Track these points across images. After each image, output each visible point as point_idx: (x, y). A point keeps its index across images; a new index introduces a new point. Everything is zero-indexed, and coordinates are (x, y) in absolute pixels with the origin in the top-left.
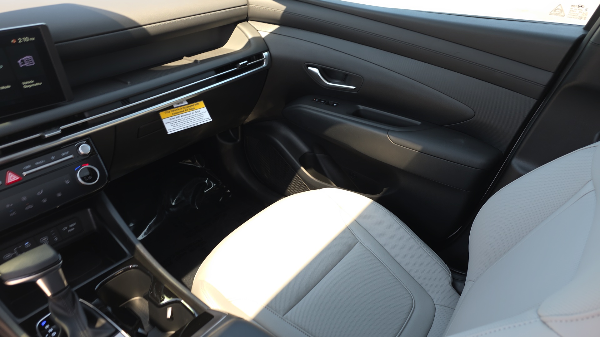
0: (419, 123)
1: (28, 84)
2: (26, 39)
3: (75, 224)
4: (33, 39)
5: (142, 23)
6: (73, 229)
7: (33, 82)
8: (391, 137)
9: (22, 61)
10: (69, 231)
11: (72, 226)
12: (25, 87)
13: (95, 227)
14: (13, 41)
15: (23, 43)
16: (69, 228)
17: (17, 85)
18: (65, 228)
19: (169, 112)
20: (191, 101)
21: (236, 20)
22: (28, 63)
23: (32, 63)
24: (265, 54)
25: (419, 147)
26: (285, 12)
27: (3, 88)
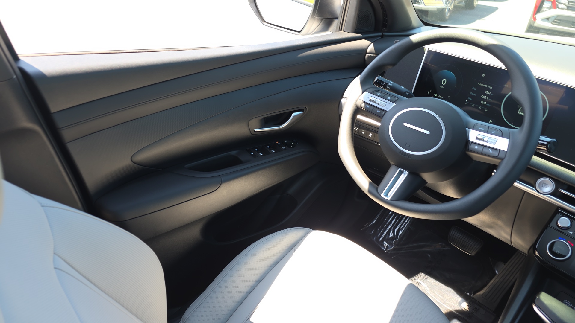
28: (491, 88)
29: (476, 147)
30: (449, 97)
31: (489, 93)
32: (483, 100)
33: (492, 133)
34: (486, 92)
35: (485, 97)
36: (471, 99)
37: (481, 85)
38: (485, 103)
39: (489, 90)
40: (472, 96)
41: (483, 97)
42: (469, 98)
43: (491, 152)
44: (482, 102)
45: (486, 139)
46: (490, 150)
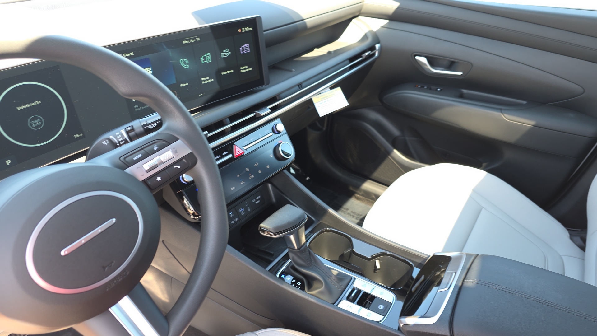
0: (525, 102)
1: (244, 69)
2: (247, 29)
3: (259, 197)
4: (251, 29)
5: (304, 18)
6: (259, 201)
7: (247, 67)
8: (506, 115)
9: (243, 48)
10: (256, 203)
11: (258, 198)
12: (242, 71)
13: (274, 200)
14: (239, 31)
15: (246, 32)
16: (257, 200)
17: (237, 70)
18: (254, 200)
19: (318, 97)
20: (332, 88)
21: (351, 16)
22: (246, 50)
23: (248, 51)
24: (377, 46)
25: (533, 123)
26: (398, 8)
27: (229, 72)
29: (159, 178)
33: (155, 149)
46: (175, 167)
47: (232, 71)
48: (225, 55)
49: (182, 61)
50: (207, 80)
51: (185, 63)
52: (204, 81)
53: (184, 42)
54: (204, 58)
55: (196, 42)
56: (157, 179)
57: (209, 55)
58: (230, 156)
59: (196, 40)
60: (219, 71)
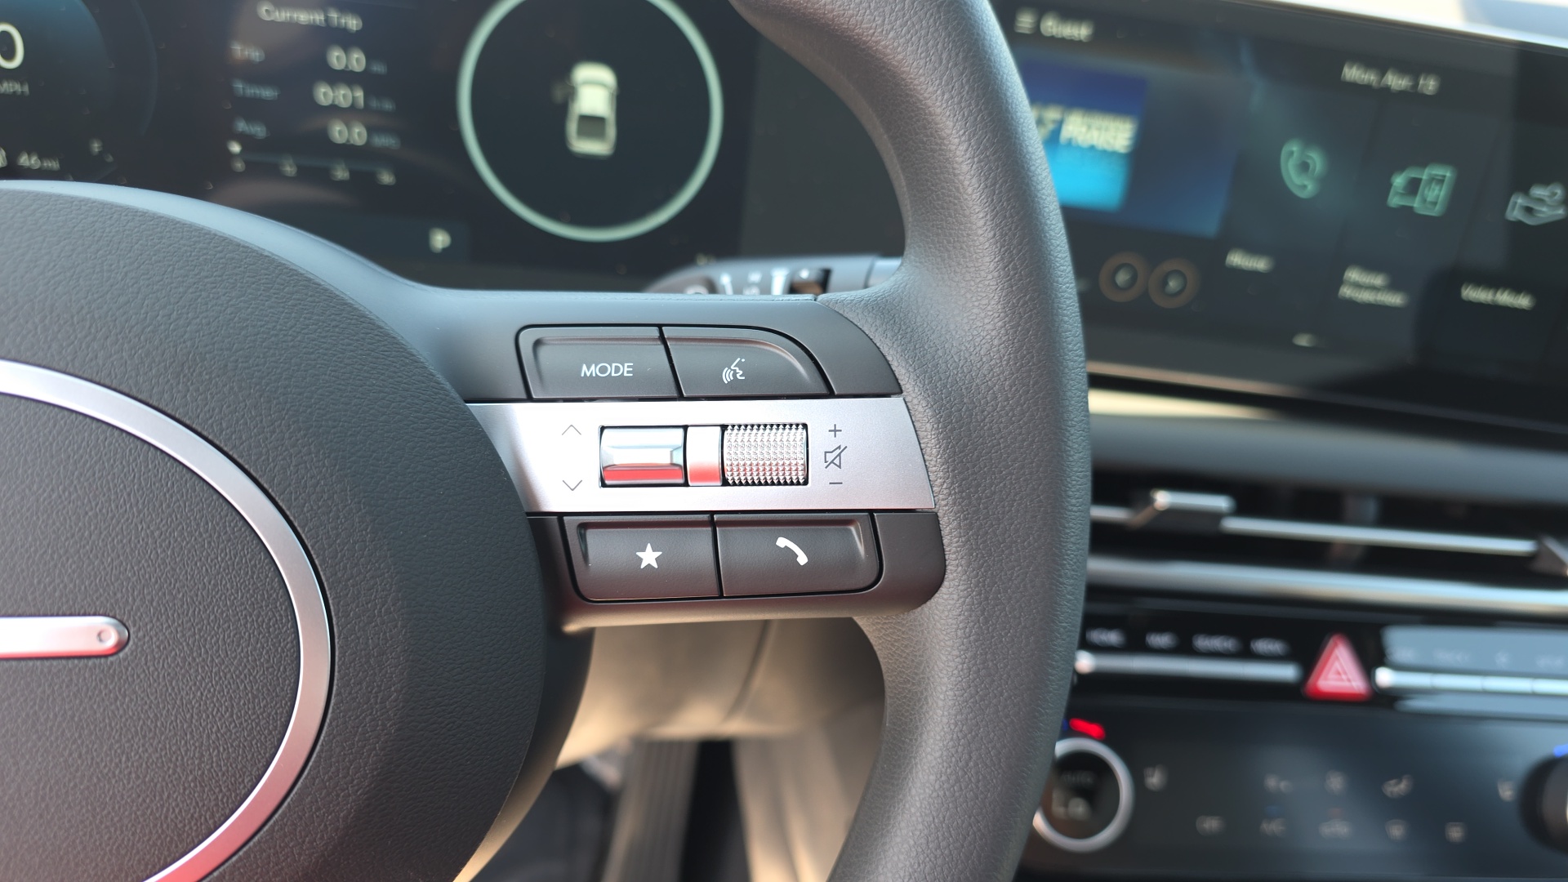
27: (1505, 298)
28: (353, 23)
29: (649, 557)
30: (96, 147)
31: (357, 61)
32: (334, 110)
33: (727, 376)
34: (337, 58)
35: (343, 96)
36: (259, 131)
37: (282, 15)
38: (358, 135)
39: (346, 40)
40: (253, 109)
41: (324, 94)
42: (241, 126)
43: (802, 559)
44: (338, 132)
45: (703, 452)
46: (782, 542)
47: (1523, 302)
48: (1529, 210)
49: (1291, 153)
50: (1373, 288)
51: (1304, 167)
52: (1358, 286)
53: (1353, 73)
54: (1413, 187)
55: (1411, 96)
56: (640, 554)
57: (1441, 181)
58: (1287, 672)
59: (1416, 84)
60: (1454, 277)
